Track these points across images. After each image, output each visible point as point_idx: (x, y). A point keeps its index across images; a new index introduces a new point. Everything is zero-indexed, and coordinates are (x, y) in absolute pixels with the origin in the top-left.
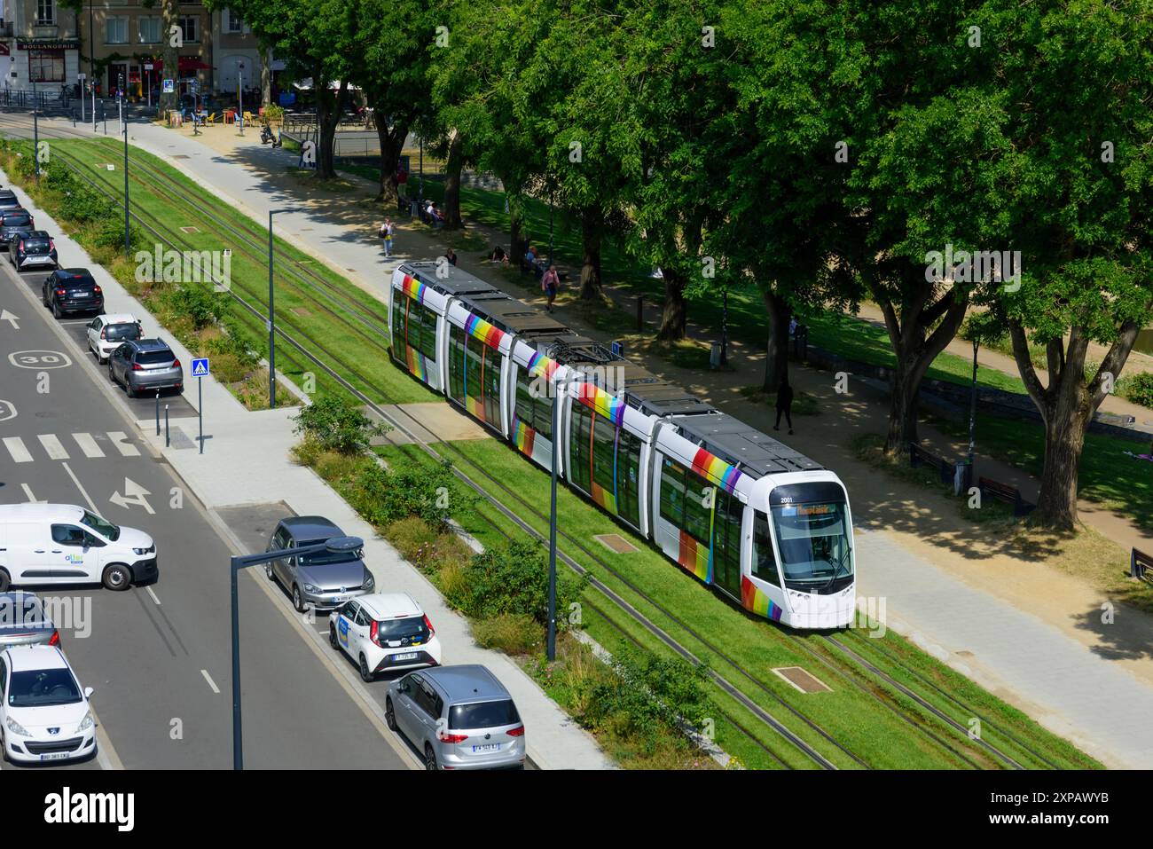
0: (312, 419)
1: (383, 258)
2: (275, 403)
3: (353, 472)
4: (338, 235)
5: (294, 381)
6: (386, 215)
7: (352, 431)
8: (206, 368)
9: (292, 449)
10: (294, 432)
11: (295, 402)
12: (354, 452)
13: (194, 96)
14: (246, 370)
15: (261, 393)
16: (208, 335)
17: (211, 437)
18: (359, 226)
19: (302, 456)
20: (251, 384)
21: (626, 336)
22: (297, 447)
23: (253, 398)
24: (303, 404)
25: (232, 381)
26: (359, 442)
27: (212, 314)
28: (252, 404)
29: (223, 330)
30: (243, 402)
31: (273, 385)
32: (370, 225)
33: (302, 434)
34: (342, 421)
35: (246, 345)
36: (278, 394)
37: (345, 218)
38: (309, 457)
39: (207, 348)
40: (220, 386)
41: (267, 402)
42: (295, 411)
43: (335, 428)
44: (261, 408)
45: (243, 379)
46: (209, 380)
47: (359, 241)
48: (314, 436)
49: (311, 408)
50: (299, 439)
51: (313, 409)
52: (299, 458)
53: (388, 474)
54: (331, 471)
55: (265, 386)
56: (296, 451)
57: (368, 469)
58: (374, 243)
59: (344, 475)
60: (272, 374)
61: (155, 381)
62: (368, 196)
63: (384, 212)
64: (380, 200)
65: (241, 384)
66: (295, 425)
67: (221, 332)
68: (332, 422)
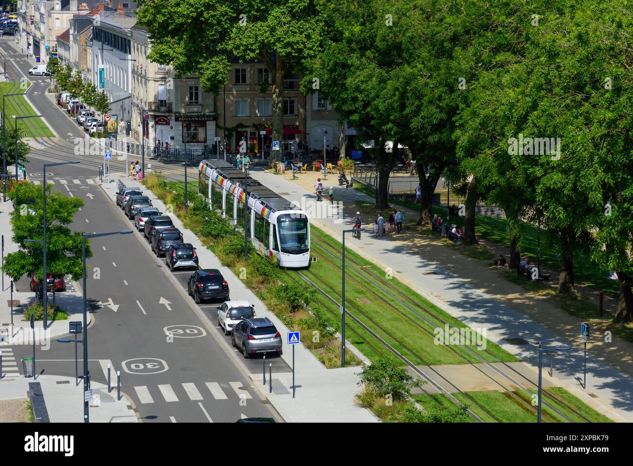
0: (371, 376)
1: (421, 265)
2: (345, 364)
3: (398, 412)
4: (391, 249)
5: (358, 349)
6: (424, 234)
7: (398, 384)
8: (298, 338)
9: (357, 396)
10: (358, 384)
11: (359, 363)
12: (399, 398)
13: (293, 152)
14: (325, 340)
15: (336, 357)
16: (300, 315)
17: (300, 386)
18: (405, 243)
19: (363, 400)
20: (329, 350)
21: (591, 320)
22: (359, 394)
23: (330, 360)
24: (364, 364)
25: (316, 348)
26: (403, 392)
27: (303, 302)
28: (328, 364)
29: (310, 312)
30: (323, 363)
31: (344, 351)
32: (413, 241)
33: (363, 386)
34: (391, 377)
35: (326, 323)
36: (347, 357)
37: (395, 236)
38: (367, 402)
39: (299, 325)
40: (307, 351)
41: (339, 363)
42: (359, 369)
43: (386, 381)
44: (335, 367)
45: (323, 346)
46: (300, 346)
47: (404, 252)
48: (372, 386)
49: (370, 367)
50: (361, 389)
51: (372, 368)
52: (361, 402)
53: (423, 414)
54: (383, 411)
55: (338, 351)
56: (359, 397)
57: (409, 411)
58: (414, 254)
59: (392, 415)
60: (343, 344)
61: (263, 347)
62: (411, 221)
63: (423, 232)
64: (419, 224)
65: (322, 350)
66: (359, 379)
67: (308, 313)
68: (384, 377)
